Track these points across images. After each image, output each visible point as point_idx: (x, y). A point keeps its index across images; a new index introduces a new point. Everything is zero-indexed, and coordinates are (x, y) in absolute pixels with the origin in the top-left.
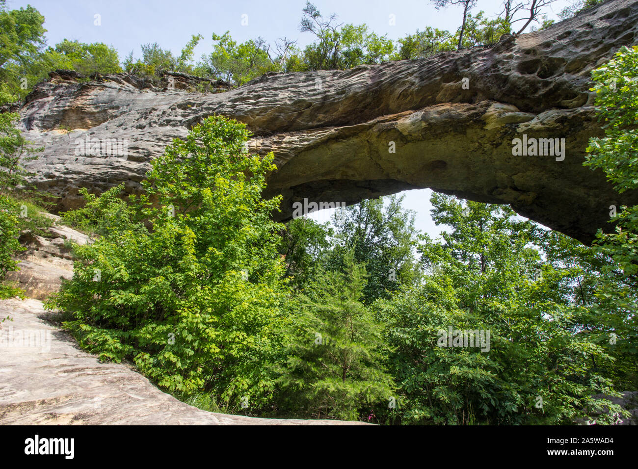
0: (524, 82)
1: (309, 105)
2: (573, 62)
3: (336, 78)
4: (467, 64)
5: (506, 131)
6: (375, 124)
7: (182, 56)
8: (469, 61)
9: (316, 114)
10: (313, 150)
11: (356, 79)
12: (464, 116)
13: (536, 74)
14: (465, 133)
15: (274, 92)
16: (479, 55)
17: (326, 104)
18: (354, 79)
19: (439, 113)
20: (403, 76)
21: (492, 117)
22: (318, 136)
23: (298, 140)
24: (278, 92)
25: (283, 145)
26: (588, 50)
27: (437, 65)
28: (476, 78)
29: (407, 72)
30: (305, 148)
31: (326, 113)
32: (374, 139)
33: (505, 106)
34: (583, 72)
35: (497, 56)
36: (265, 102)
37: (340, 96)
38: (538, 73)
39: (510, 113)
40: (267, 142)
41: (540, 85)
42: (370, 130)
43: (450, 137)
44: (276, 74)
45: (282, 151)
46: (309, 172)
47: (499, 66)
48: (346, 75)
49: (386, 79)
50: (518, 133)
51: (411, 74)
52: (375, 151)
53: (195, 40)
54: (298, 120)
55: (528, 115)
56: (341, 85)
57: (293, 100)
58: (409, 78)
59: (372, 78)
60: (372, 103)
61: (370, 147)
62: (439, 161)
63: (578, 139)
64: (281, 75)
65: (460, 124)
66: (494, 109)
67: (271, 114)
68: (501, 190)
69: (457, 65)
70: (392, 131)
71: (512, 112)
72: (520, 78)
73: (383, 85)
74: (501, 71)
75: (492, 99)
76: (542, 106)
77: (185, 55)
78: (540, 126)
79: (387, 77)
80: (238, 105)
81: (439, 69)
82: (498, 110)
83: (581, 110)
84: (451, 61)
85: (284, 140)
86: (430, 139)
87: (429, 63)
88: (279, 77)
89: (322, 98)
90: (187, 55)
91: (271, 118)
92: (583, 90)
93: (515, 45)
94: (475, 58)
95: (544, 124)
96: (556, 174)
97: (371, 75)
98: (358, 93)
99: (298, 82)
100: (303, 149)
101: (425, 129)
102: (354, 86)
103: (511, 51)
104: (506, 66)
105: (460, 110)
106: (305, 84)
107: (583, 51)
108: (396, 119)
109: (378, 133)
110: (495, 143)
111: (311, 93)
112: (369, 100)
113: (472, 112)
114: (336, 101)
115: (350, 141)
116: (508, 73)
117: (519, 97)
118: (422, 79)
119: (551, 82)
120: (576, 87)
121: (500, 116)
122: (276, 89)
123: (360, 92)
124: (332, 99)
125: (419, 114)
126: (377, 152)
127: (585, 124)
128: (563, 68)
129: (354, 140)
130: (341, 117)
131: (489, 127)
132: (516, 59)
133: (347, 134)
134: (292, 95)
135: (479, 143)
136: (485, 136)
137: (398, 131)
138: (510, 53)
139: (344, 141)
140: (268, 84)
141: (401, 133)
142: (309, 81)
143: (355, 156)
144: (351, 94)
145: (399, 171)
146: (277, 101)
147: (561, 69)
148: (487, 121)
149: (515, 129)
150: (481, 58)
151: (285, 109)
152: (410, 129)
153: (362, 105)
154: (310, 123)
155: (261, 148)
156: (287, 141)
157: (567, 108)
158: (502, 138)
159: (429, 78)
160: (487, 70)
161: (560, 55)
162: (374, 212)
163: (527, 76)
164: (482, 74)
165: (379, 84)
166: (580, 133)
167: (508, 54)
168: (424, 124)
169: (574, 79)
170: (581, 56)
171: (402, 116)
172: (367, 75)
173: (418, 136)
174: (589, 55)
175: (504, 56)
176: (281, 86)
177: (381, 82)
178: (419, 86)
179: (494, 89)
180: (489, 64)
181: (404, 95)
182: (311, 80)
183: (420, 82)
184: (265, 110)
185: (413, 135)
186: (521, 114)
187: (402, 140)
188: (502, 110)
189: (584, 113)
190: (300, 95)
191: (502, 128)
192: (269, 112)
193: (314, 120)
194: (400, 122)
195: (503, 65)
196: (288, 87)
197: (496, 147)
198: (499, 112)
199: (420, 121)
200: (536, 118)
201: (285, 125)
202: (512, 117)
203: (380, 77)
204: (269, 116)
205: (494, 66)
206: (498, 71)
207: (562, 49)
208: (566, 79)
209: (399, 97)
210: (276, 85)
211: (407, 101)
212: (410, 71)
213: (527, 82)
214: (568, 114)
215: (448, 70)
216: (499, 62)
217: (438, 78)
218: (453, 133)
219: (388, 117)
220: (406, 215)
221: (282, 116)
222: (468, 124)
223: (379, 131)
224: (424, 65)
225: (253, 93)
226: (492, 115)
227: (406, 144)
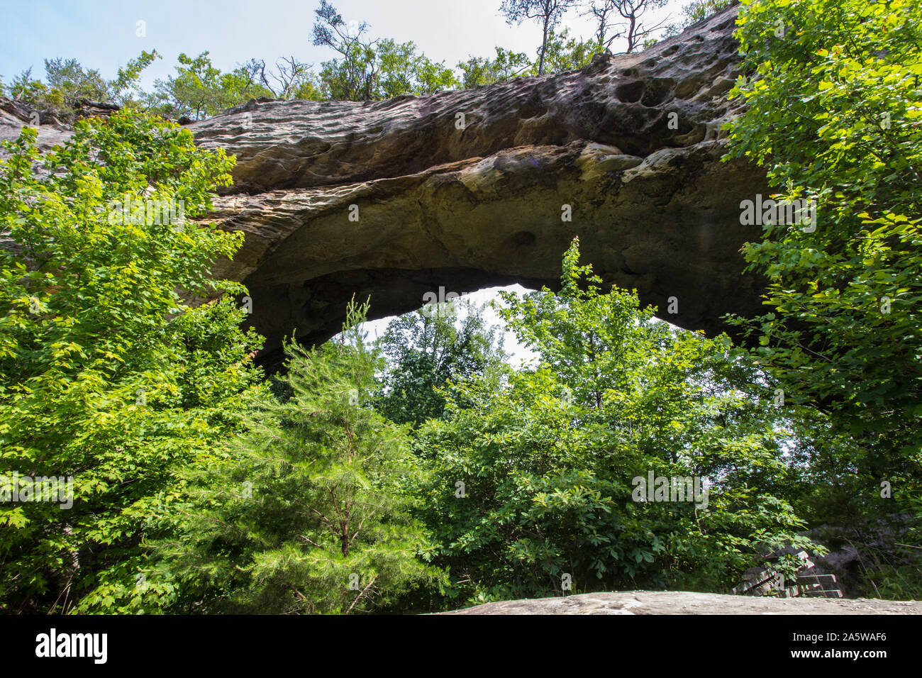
0: (625, 112)
1: (326, 147)
2: (684, 83)
3: (368, 109)
4: (551, 91)
5: (608, 182)
6: (428, 176)
7: (120, 80)
8: (553, 87)
9: (338, 161)
10: (334, 216)
11: (399, 111)
12: (552, 162)
13: (640, 101)
14: (555, 187)
15: (266, 125)
16: (566, 80)
17: (352, 146)
18: (395, 112)
19: (518, 158)
20: (465, 108)
21: (589, 162)
22: (341, 193)
23: (309, 198)
24: (273, 126)
25: (283, 206)
26: (701, 67)
27: (512, 93)
28: (565, 109)
29: (470, 102)
30: (321, 212)
31: (354, 160)
32: (429, 200)
33: (605, 147)
34: (697, 96)
35: (589, 80)
36: (251, 140)
37: (374, 135)
38: (642, 101)
39: (611, 156)
40: (255, 201)
41: (646, 115)
42: (422, 185)
43: (535, 193)
44: (272, 100)
45: (280, 215)
46: (331, 255)
47: (592, 92)
48: (383, 105)
49: (442, 111)
50: (624, 184)
51: (477, 105)
52: (431, 219)
53: (146, 59)
54: (310, 171)
55: (634, 158)
56: (376, 119)
57: (299, 138)
58: (475, 110)
59: (421, 110)
60: (424, 149)
61: (424, 213)
62: (525, 234)
63: (699, 188)
64: (281, 102)
65: (548, 173)
66: (591, 151)
67: (263, 160)
68: (610, 274)
69: (538, 93)
70: (454, 185)
71: (614, 154)
72: (619, 106)
73: (436, 120)
74: (596, 99)
75: (586, 137)
76: (651, 146)
77: (124, 79)
78: (650, 171)
79: (443, 108)
80: (202, 142)
81: (514, 98)
82: (596, 152)
83: (700, 146)
84: (529, 88)
85: (284, 198)
86: (509, 197)
87: (501, 90)
88: (276, 105)
89: (346, 137)
90: (127, 79)
91: (263, 165)
92: (700, 119)
93: (610, 65)
94: (561, 83)
95: (654, 169)
96: (675, 244)
97: (419, 106)
98: (401, 131)
99: (308, 113)
100: (316, 213)
101: (501, 182)
102: (395, 121)
103: (607, 72)
104: (602, 91)
105: (546, 153)
106: (319, 116)
107: (695, 68)
108: (459, 169)
109: (434, 189)
110: (595, 200)
111: (327, 129)
112: (418, 143)
113: (562, 155)
114: (368, 142)
115: (393, 203)
116: (604, 101)
117: (621, 134)
118: (492, 111)
119: (659, 111)
120: (690, 116)
121: (599, 159)
122: (271, 121)
123: (405, 130)
124: (362, 139)
125: (492, 160)
126: (436, 221)
127: (706, 165)
128: (672, 93)
129: (398, 202)
130: (377, 168)
131: (586, 177)
132: (613, 82)
133: (387, 191)
134: (297, 130)
135: (575, 201)
136: (582, 191)
137: (463, 185)
138: (605, 76)
139: (383, 202)
140: (258, 113)
141: (467, 189)
142: (326, 112)
143: (402, 228)
144: (391, 132)
145: (470, 251)
146: (272, 138)
147: (670, 94)
148: (583, 168)
149: (619, 178)
150: (569, 84)
151: (285, 151)
152: (480, 182)
153: (409, 150)
154: (330, 177)
155: (243, 210)
156: (290, 199)
157: (681, 146)
158: (604, 192)
159: (502, 111)
160: (577, 98)
161: (667, 75)
162: (445, 327)
163: (628, 104)
164: (571, 103)
165: (431, 119)
166: (701, 178)
167: (602, 77)
168: (498, 174)
169: (687, 105)
170: (693, 74)
171: (467, 164)
172: (414, 106)
173: (492, 192)
174: (702, 74)
175: (598, 79)
176: (280, 118)
177: (435, 115)
178: (489, 122)
179: (588, 125)
180: (579, 90)
181: (468, 135)
182: (329, 111)
183: (489, 116)
184: (251, 151)
185: (484, 191)
186: (625, 157)
187: (469, 200)
188: (601, 152)
189: (704, 150)
190: (311, 131)
191: (603, 177)
192: (259, 155)
193: (336, 172)
194: (464, 172)
195: (598, 90)
196: (291, 120)
197: (598, 206)
198: (598, 155)
199: (494, 169)
200: (644, 162)
201: (287, 178)
202: (614, 162)
203: (432, 109)
204: (258, 161)
205: (586, 92)
206: (592, 99)
207: (668, 67)
208: (677, 105)
209: (462, 139)
210: (270, 115)
211: (473, 145)
212: (475, 100)
213: (629, 111)
214: (684, 152)
215: (526, 99)
216: (592, 87)
217: (514, 111)
218: (539, 188)
219: (447, 165)
220: (491, 334)
221: (281, 163)
222: (558, 172)
223: (435, 185)
224: (493, 93)
225: (231, 125)
226: (589, 159)
227: (475, 205)
